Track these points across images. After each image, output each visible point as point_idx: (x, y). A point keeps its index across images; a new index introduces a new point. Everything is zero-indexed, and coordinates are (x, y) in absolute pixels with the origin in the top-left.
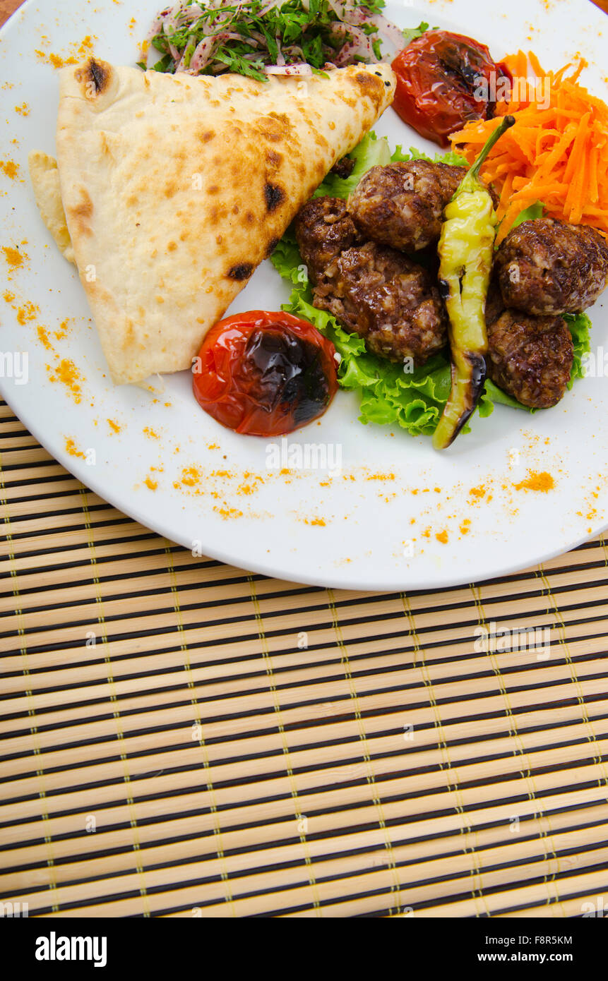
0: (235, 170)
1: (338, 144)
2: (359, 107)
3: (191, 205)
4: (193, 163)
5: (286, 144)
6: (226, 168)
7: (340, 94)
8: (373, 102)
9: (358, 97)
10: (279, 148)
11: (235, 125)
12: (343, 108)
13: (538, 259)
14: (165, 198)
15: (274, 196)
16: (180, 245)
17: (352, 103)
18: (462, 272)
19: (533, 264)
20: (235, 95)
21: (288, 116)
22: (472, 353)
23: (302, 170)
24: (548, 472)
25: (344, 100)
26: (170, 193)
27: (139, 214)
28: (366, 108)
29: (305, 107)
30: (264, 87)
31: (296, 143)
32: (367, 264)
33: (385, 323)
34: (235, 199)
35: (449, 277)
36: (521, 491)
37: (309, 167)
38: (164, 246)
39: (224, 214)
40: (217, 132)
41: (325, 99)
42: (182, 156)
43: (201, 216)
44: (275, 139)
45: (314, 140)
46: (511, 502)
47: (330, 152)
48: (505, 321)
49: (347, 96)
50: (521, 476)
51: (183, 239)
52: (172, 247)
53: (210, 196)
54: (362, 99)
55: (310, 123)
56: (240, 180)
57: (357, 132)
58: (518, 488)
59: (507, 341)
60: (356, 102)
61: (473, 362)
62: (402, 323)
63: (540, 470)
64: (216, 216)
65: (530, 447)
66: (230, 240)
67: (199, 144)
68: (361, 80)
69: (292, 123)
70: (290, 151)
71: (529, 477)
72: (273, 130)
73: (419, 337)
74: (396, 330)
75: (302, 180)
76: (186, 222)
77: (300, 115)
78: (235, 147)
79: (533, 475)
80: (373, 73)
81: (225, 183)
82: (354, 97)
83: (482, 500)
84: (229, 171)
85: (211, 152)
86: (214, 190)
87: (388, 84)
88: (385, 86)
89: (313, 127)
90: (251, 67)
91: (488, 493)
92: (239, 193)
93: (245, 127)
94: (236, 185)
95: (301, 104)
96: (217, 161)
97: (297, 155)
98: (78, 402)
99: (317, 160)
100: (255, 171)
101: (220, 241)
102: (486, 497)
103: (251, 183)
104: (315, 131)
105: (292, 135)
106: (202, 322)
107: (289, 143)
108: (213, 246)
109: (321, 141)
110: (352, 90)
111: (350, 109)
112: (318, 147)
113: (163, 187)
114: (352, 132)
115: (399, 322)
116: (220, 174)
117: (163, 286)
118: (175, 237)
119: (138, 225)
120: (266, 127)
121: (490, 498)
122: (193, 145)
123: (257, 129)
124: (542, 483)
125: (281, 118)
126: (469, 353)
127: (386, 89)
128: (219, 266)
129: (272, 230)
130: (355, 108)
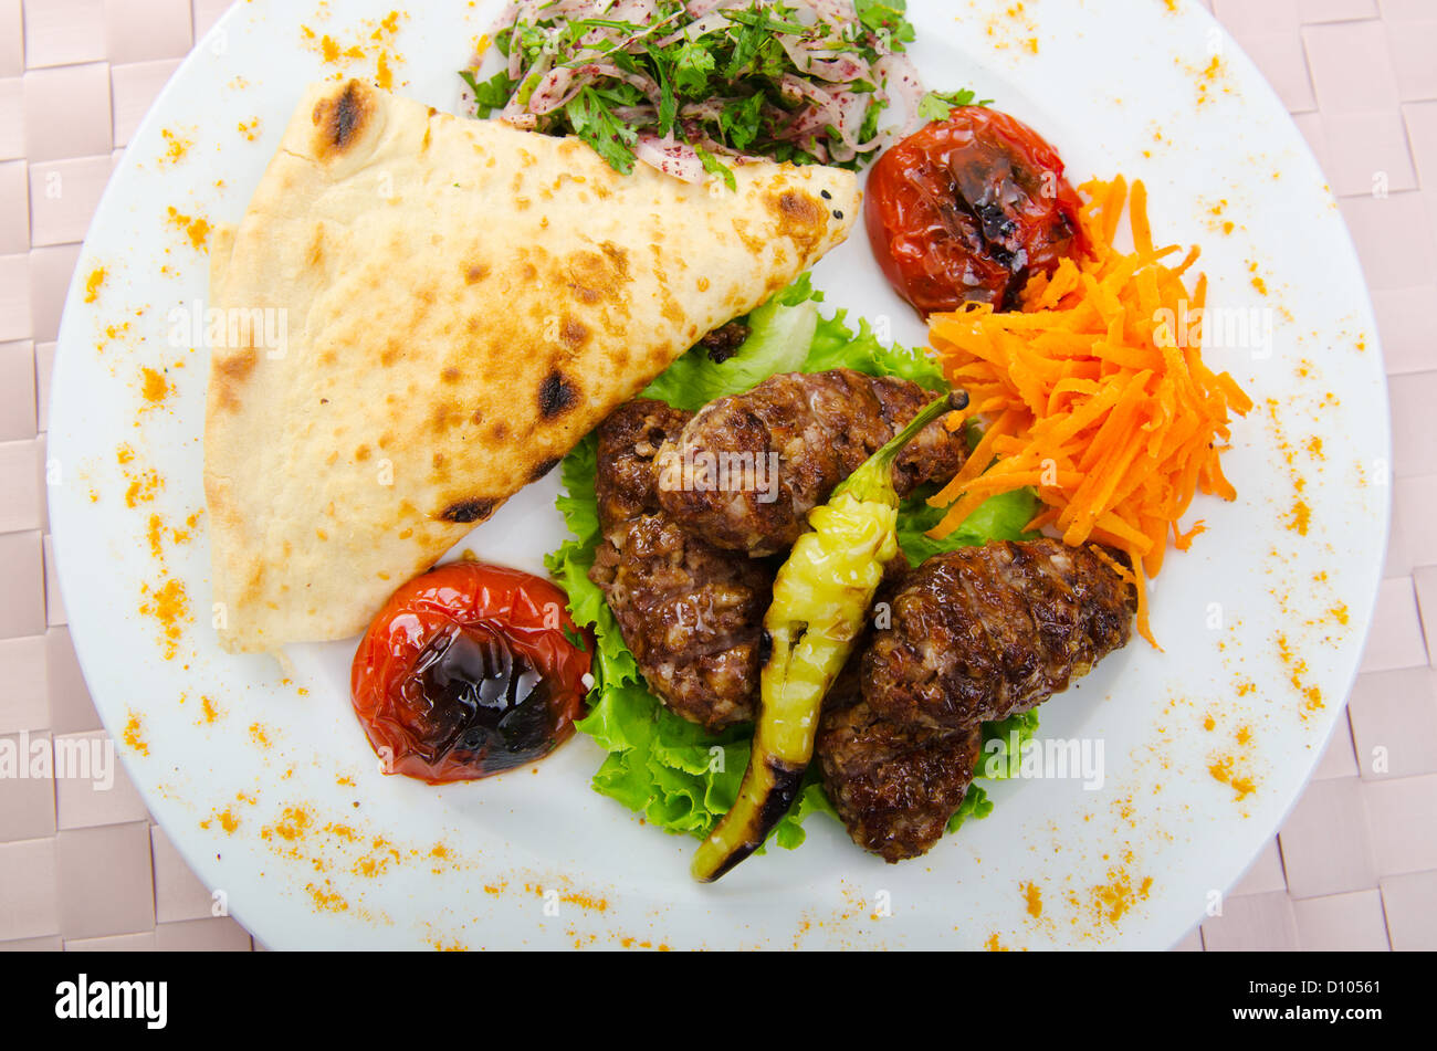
0: (496, 350)
1: (706, 313)
2: (768, 254)
3: (413, 389)
4: (442, 313)
5: (604, 311)
6: (483, 342)
7: (740, 225)
8: (797, 247)
9: (771, 237)
10: (588, 316)
11: (532, 260)
12: (737, 254)
13: (930, 652)
14: (380, 365)
15: (556, 395)
16: (377, 452)
17: (755, 246)
18: (800, 632)
19: (919, 657)
20: (571, 189)
21: (629, 258)
22: (779, 762)
23: (622, 360)
25: (744, 238)
26: (389, 358)
27: (332, 383)
28: (780, 258)
29: (665, 246)
30: (623, 181)
31: (623, 310)
32: (667, 557)
33: (665, 662)
34: (480, 400)
35: (781, 635)
37: (638, 352)
38: (353, 449)
39: (457, 421)
40: (495, 271)
41: (711, 229)
42: (427, 297)
43: (421, 413)
44: (589, 298)
45: (660, 309)
47: (687, 328)
48: (862, 715)
49: (750, 232)
51: (383, 443)
52: (363, 454)
53: (445, 385)
54: (776, 242)
55: (662, 278)
56: (499, 368)
57: (753, 293)
59: (852, 751)
60: (763, 245)
61: (776, 778)
62: (689, 673)
64: (443, 419)
65: (844, 916)
66: (456, 463)
67: (462, 281)
68: (789, 206)
69: (632, 271)
70: (608, 324)
72: (592, 281)
73: (710, 705)
74: (679, 680)
75: (618, 374)
76: (395, 416)
77: (651, 257)
78: (511, 306)
80: (814, 193)
81: (473, 368)
82: (762, 235)
84: (487, 349)
85: (474, 303)
86: (451, 376)
87: (838, 215)
88: (832, 217)
89: (664, 284)
90: (617, 138)
92: (492, 389)
93: (548, 266)
94: (488, 376)
95: (659, 236)
96: (474, 326)
97: (620, 332)
98: (170, 657)
99: (657, 342)
100: (532, 354)
101: (439, 461)
103: (517, 375)
104: (666, 293)
105: (623, 295)
106: (386, 577)
107: (611, 311)
108: (426, 468)
109: (673, 312)
110: (763, 221)
111: (750, 257)
112: (666, 321)
113: (382, 344)
114: (743, 295)
115: (686, 670)
116: (471, 350)
117: (332, 514)
118: (371, 437)
119: (324, 401)
120: (580, 271)
122: (454, 280)
123: (566, 274)
125: (617, 257)
126: (773, 762)
127: (832, 223)
128: (431, 500)
129: (544, 447)
130: (760, 255)
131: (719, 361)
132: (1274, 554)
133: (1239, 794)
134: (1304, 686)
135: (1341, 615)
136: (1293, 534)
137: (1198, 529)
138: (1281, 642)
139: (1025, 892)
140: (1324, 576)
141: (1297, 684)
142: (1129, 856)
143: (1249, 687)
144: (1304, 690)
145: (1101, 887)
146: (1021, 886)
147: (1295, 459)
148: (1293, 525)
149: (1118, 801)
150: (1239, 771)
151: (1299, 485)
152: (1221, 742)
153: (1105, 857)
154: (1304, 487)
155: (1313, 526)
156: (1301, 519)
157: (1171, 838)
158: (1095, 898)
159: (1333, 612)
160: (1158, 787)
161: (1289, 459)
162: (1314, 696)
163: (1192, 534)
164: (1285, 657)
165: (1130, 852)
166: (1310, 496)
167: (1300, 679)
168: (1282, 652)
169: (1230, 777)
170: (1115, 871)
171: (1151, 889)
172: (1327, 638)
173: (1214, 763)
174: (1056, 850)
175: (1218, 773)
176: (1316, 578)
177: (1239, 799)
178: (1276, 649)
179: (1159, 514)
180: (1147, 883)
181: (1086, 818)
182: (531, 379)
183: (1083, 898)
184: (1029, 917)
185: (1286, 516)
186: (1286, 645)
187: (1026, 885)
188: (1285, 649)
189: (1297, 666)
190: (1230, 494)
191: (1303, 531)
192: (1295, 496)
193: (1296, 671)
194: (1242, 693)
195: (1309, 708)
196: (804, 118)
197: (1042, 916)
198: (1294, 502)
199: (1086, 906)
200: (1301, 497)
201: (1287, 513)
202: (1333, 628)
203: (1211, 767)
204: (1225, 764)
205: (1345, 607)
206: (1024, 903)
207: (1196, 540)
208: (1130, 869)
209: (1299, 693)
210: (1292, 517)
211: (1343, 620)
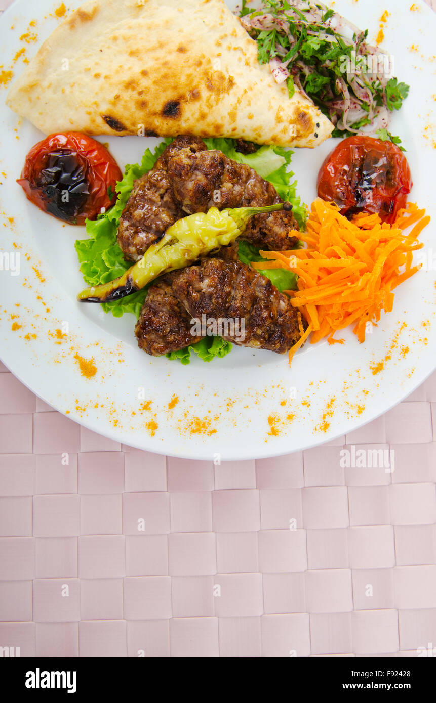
0: (165, 77)
1: (245, 128)
2: (281, 127)
3: (130, 68)
4: (160, 53)
5: (211, 95)
6: (164, 71)
7: (280, 109)
8: (293, 133)
9: (287, 121)
10: (205, 93)
11: (203, 61)
12: (270, 117)
14: (128, 54)
15: (172, 109)
16: (102, 80)
17: (279, 120)
18: (173, 241)
20: (238, 54)
21: (235, 87)
22: (131, 280)
23: (203, 117)
24: (98, 370)
25: (277, 114)
26: (132, 53)
27: (109, 47)
28: (284, 131)
29: (249, 93)
30: (257, 65)
31: (217, 101)
32: (159, 188)
33: (128, 221)
34: (146, 88)
35: (167, 238)
36: (75, 360)
37: (210, 119)
38: (96, 72)
39: (134, 89)
40: (188, 54)
41: (269, 102)
42: (161, 45)
43: (126, 77)
44: (210, 88)
45: (229, 111)
46: (64, 357)
47: (233, 126)
49: (281, 114)
50: (87, 355)
51: (106, 77)
52: (97, 76)
53: (140, 74)
54: (287, 124)
55: (239, 102)
56: (161, 83)
57: (265, 137)
58: (77, 357)
60: (282, 121)
61: (127, 284)
62: (132, 230)
63: (98, 365)
64: (130, 85)
65: (111, 353)
66: (122, 102)
67: (176, 48)
68: (302, 118)
69: (231, 92)
70: (208, 100)
71: (88, 361)
72: (216, 83)
73: (129, 245)
74: (127, 229)
75: (198, 120)
76: (117, 72)
77: (242, 92)
78: (182, 67)
79: (91, 362)
80: (315, 120)
81: (153, 76)
82: (284, 118)
83: (56, 339)
84: (163, 74)
85: (173, 58)
86: (144, 73)
87: (316, 136)
88: (314, 134)
89: (238, 105)
90: (268, 52)
91: (62, 341)
92: (153, 88)
93: (207, 67)
94: (155, 83)
95: (251, 89)
96: (165, 64)
97: (210, 107)
99: (219, 122)
100: (175, 88)
101: (117, 97)
102: (59, 340)
103: (165, 90)
104: (236, 108)
105: (221, 96)
106: (72, 123)
107: (213, 97)
108: (111, 97)
109: (233, 116)
110: (289, 113)
111: (274, 122)
112: (228, 117)
113: (134, 48)
114: (262, 134)
115: (132, 228)
116: (157, 70)
117: (72, 87)
118: (104, 72)
119: (101, 51)
120: (215, 77)
121: (60, 343)
122: (174, 46)
123: (210, 74)
124: (88, 370)
125: (231, 83)
126: (130, 278)
127: (312, 136)
128: (105, 108)
129: (155, 125)
130: (278, 124)
131: (237, 151)
132: (358, 371)
133: (271, 433)
134: (326, 420)
135: (360, 410)
136: (371, 371)
137: (341, 342)
138: (332, 400)
139: (173, 398)
140: (367, 393)
141: (324, 417)
142: (217, 418)
143: (308, 404)
144: (324, 421)
145: (198, 419)
146: (174, 395)
147: (395, 349)
148: (373, 368)
149: (230, 399)
150: (278, 426)
151: (388, 358)
152: (282, 412)
153: (209, 412)
154: (389, 360)
155: (380, 375)
156: (378, 369)
157: (236, 425)
158: (193, 421)
159: (359, 407)
160: (247, 407)
161: (392, 347)
162: (326, 426)
163: (337, 341)
164: (329, 406)
165: (218, 418)
166: (388, 365)
167: (327, 417)
168: (329, 403)
169: (273, 425)
170: (208, 419)
171: (214, 434)
172: (348, 413)
173: (273, 416)
174: (196, 395)
175: (271, 420)
176: (364, 391)
177: (269, 434)
178: (329, 401)
179: (330, 323)
180: (214, 431)
181: (215, 395)
182: (169, 96)
183: (190, 417)
184: (167, 407)
185: (374, 363)
186: (332, 402)
187: (176, 396)
188: (331, 403)
189: (330, 412)
190: (362, 340)
191: (374, 373)
192: (382, 360)
193: (328, 413)
194: (303, 404)
195: (320, 428)
196: (338, 103)
197: (171, 410)
198: (381, 362)
199: (188, 420)
200: (384, 362)
201: (375, 363)
202: (353, 411)
203: (270, 417)
204: (276, 420)
205: (364, 408)
206: (170, 401)
207: (337, 345)
208: (213, 423)
209: (322, 422)
210: (375, 366)
211: (359, 412)
